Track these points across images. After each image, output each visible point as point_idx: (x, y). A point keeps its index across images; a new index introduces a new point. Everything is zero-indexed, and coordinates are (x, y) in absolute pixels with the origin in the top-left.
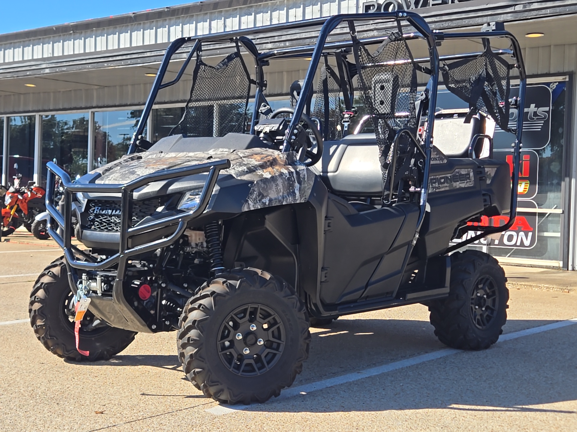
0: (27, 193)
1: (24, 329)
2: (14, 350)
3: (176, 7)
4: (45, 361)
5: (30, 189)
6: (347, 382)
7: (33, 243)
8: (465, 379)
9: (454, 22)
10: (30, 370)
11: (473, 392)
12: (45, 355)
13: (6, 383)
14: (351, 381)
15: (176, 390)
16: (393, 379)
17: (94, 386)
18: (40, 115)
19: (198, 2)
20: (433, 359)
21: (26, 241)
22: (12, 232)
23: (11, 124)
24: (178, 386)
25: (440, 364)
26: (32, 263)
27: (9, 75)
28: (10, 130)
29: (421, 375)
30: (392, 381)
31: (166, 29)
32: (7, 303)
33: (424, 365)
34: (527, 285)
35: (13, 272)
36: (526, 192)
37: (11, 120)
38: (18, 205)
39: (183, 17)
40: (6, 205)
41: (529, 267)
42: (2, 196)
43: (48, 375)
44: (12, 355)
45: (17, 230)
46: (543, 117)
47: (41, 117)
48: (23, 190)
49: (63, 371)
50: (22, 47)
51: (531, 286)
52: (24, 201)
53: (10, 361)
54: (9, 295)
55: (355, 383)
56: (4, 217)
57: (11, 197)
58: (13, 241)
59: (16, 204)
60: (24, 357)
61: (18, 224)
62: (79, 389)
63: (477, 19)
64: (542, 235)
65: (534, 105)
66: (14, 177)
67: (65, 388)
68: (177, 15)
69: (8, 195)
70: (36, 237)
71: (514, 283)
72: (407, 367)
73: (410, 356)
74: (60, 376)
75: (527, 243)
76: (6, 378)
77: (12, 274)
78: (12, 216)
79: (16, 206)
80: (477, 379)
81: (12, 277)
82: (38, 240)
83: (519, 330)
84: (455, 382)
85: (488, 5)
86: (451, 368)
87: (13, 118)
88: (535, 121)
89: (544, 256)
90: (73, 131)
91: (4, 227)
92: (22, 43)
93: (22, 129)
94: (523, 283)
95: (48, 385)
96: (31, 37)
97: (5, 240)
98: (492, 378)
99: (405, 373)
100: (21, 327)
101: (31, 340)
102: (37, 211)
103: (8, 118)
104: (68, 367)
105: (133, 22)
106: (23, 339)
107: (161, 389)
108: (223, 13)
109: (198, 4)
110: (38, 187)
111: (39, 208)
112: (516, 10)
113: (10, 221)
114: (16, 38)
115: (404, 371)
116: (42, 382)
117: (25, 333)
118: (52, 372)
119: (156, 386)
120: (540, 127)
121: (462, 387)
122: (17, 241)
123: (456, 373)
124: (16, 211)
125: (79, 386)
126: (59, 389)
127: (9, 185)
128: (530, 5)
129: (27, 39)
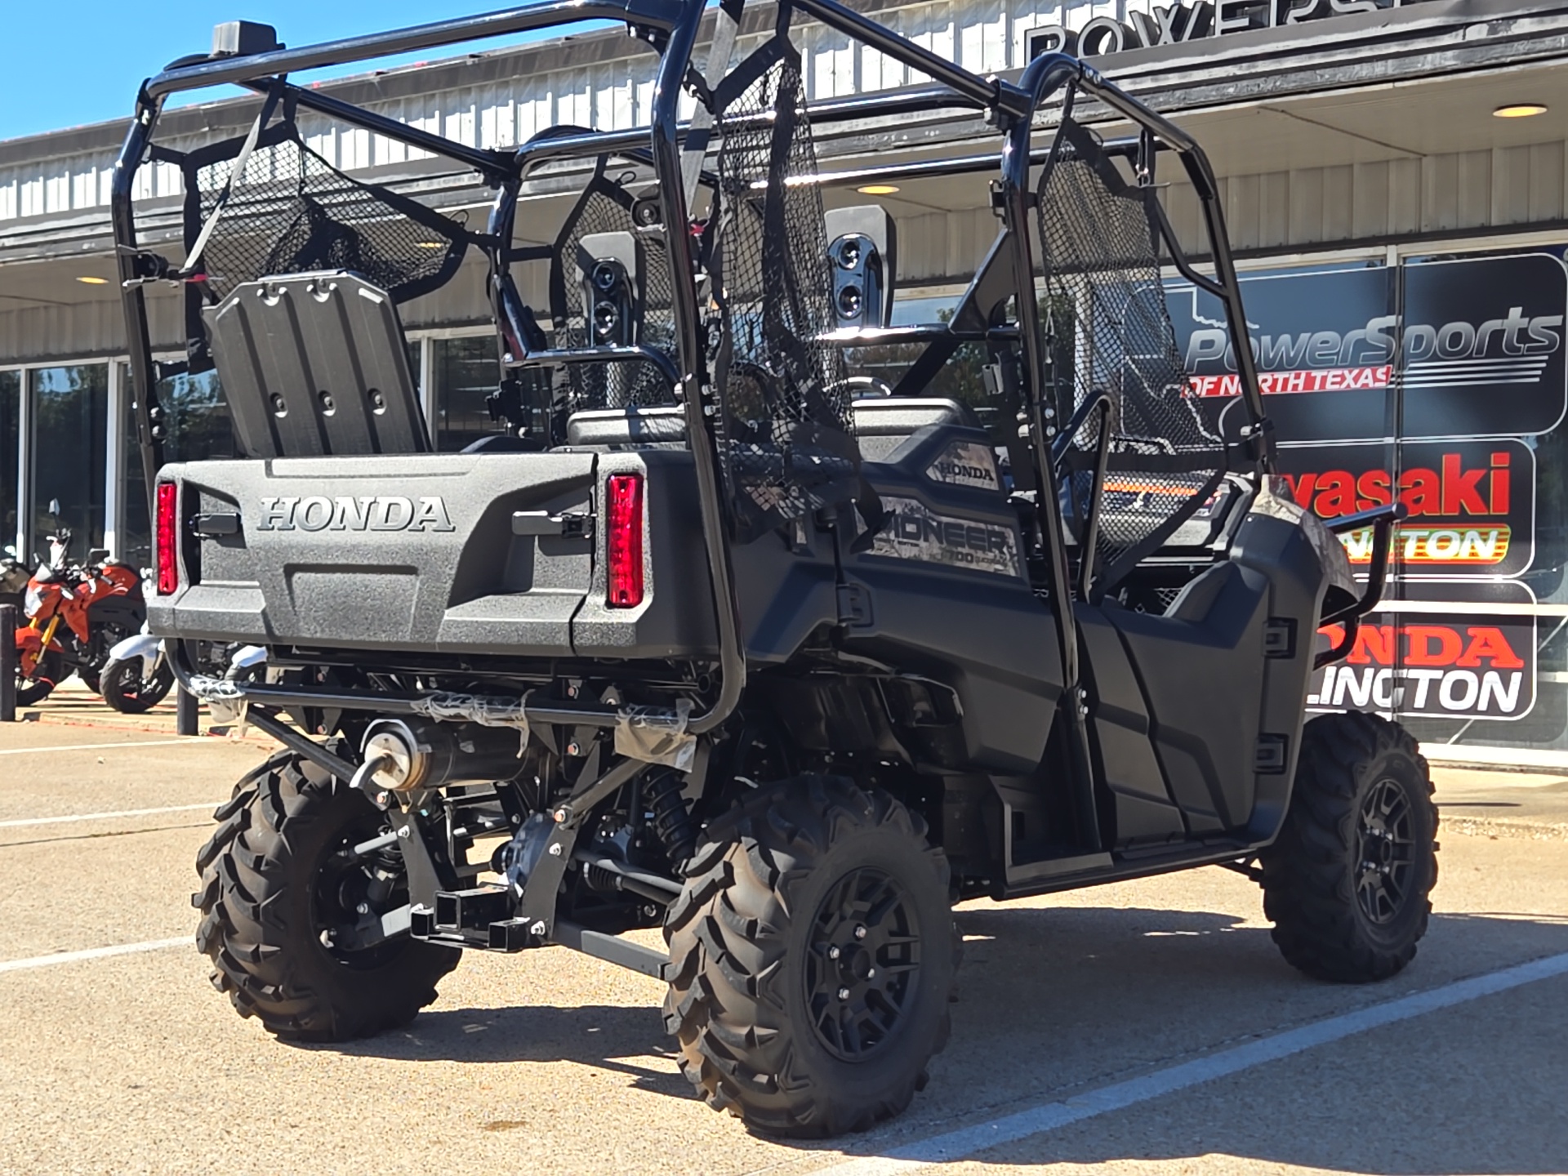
0: (85, 582)
1: (82, 981)
2: (54, 1045)
3: (498, 53)
4: (144, 1079)
5: (96, 572)
6: (1034, 1134)
7: (104, 722)
8: (1384, 1119)
9: (1292, 77)
10: (100, 1109)
11: (1414, 1159)
12: (143, 1061)
13: (29, 1150)
14: (1047, 1129)
15: (530, 1164)
16: (1169, 1121)
17: (287, 1156)
18: (119, 364)
19: (559, 39)
20: (1280, 1056)
21: (84, 717)
22: (46, 694)
23: (41, 388)
24: (537, 1151)
25: (1303, 1073)
26: (101, 782)
27: (32, 253)
28: (38, 406)
29: (1251, 1108)
30: (1169, 1128)
31: (471, 116)
32: (31, 903)
33: (1255, 1075)
34: (1518, 827)
35: (49, 809)
36: (1501, 558)
37: (40, 379)
38: (61, 616)
39: (519, 80)
40: (28, 616)
41: (1515, 771)
42: (18, 592)
43: (153, 1125)
44: (45, 1061)
45: (59, 687)
46: (1547, 343)
47: (122, 368)
48: (75, 574)
49: (196, 1110)
50: (67, 174)
51: (1528, 828)
52: (77, 605)
53: (42, 1082)
54: (38, 879)
55: (1060, 1135)
56: (23, 651)
57: (41, 595)
58: (49, 719)
59: (55, 613)
60: (80, 1068)
61: (63, 669)
62: (245, 1166)
63: (1357, 67)
64: (1551, 680)
65: (1520, 309)
66: (49, 538)
67: (202, 1166)
68: (502, 75)
69: (34, 588)
70: (113, 706)
71: (1479, 819)
72: (1205, 1082)
73: (1210, 1047)
74: (188, 1126)
75: (1507, 702)
76: (28, 1133)
77: (46, 816)
78: (44, 648)
79: (56, 619)
80: (1420, 1117)
81: (46, 824)
82: (119, 713)
83: (1519, 963)
84: (1356, 1129)
85: (1389, 27)
86: (1337, 1083)
87: (45, 374)
88: (1523, 356)
89: (1558, 740)
90: (212, 405)
91: (22, 679)
92: (68, 162)
93: (72, 403)
94: (1506, 821)
95: (153, 1154)
96: (93, 147)
97: (27, 716)
98: (1463, 1115)
99: (1203, 1103)
100: (73, 974)
101: (101, 1016)
102: (115, 633)
103: (31, 372)
104: (210, 1098)
105: (378, 97)
106: (78, 1013)
107: (487, 1163)
108: (629, 69)
109: (559, 43)
110: (116, 565)
111: (119, 624)
112: (1469, 38)
113: (39, 660)
114: (51, 151)
115: (1198, 1095)
116: (136, 1147)
117: (84, 994)
118: (164, 1113)
119: (471, 1152)
120: (1539, 372)
121: (1377, 1144)
122: (59, 717)
123: (1354, 1099)
124: (57, 633)
125: (244, 1157)
126: (185, 1168)
127: (37, 560)
128: (1510, 26)
129: (82, 152)
